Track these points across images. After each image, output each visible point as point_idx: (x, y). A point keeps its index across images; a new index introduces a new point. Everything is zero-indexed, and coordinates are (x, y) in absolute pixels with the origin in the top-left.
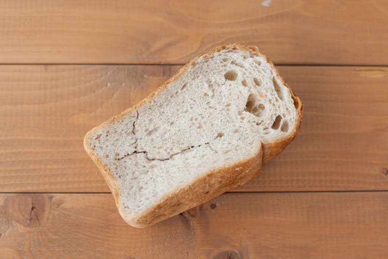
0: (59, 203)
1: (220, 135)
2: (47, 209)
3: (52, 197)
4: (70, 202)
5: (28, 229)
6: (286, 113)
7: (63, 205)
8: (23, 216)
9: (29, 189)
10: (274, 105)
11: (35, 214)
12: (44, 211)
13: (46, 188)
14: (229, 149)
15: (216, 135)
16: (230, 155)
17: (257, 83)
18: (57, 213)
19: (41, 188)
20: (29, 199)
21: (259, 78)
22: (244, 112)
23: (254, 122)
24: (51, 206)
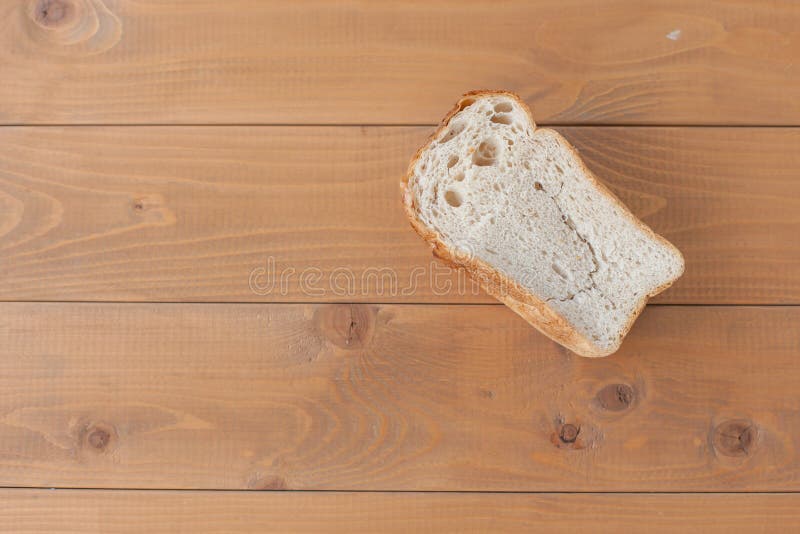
0: (389, 317)
1: (539, 186)
2: (372, 325)
3: (378, 310)
4: (402, 315)
5: (346, 351)
6: (484, 112)
7: (393, 321)
8: (340, 334)
9: (347, 298)
10: (478, 131)
11: (356, 332)
12: (367, 327)
13: (370, 297)
14: (555, 169)
15: (541, 192)
16: (563, 163)
17: (454, 161)
18: (385, 330)
19: (364, 297)
20: (347, 311)
21: (445, 162)
22: (500, 165)
23: (510, 148)
24: (376, 322)
